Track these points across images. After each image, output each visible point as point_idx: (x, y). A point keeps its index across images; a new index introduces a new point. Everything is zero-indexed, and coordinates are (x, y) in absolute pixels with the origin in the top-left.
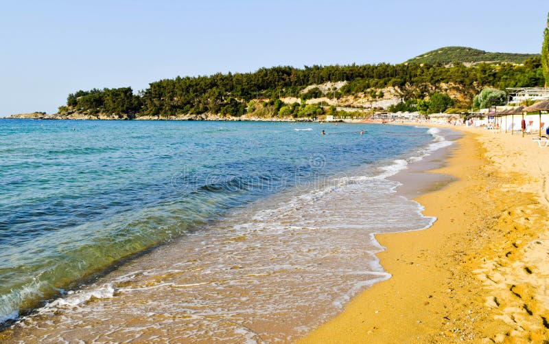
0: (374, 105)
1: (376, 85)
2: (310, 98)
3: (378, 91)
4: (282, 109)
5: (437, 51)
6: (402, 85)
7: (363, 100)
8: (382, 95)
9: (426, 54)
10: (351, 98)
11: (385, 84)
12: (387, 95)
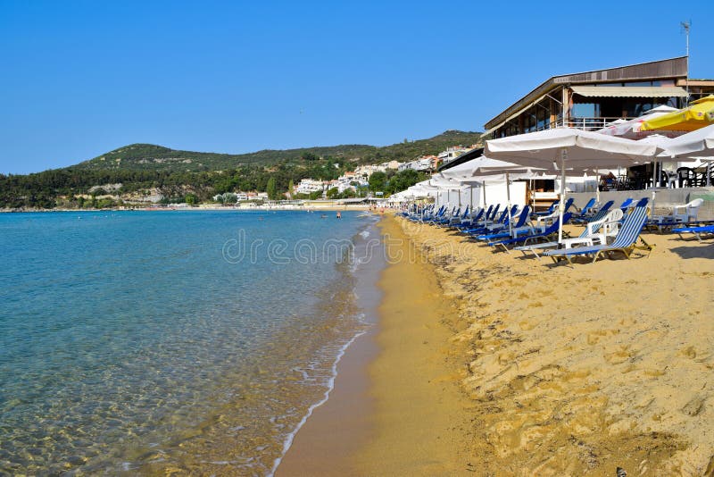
0: (145, 199)
1: (144, 187)
2: (98, 195)
3: (147, 191)
4: (85, 203)
5: (129, 147)
6: (161, 187)
7: (137, 196)
8: (149, 194)
9: (102, 157)
10: (129, 196)
11: (150, 187)
12: (153, 193)
